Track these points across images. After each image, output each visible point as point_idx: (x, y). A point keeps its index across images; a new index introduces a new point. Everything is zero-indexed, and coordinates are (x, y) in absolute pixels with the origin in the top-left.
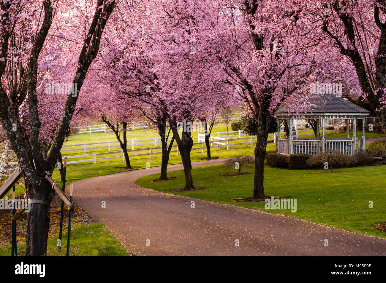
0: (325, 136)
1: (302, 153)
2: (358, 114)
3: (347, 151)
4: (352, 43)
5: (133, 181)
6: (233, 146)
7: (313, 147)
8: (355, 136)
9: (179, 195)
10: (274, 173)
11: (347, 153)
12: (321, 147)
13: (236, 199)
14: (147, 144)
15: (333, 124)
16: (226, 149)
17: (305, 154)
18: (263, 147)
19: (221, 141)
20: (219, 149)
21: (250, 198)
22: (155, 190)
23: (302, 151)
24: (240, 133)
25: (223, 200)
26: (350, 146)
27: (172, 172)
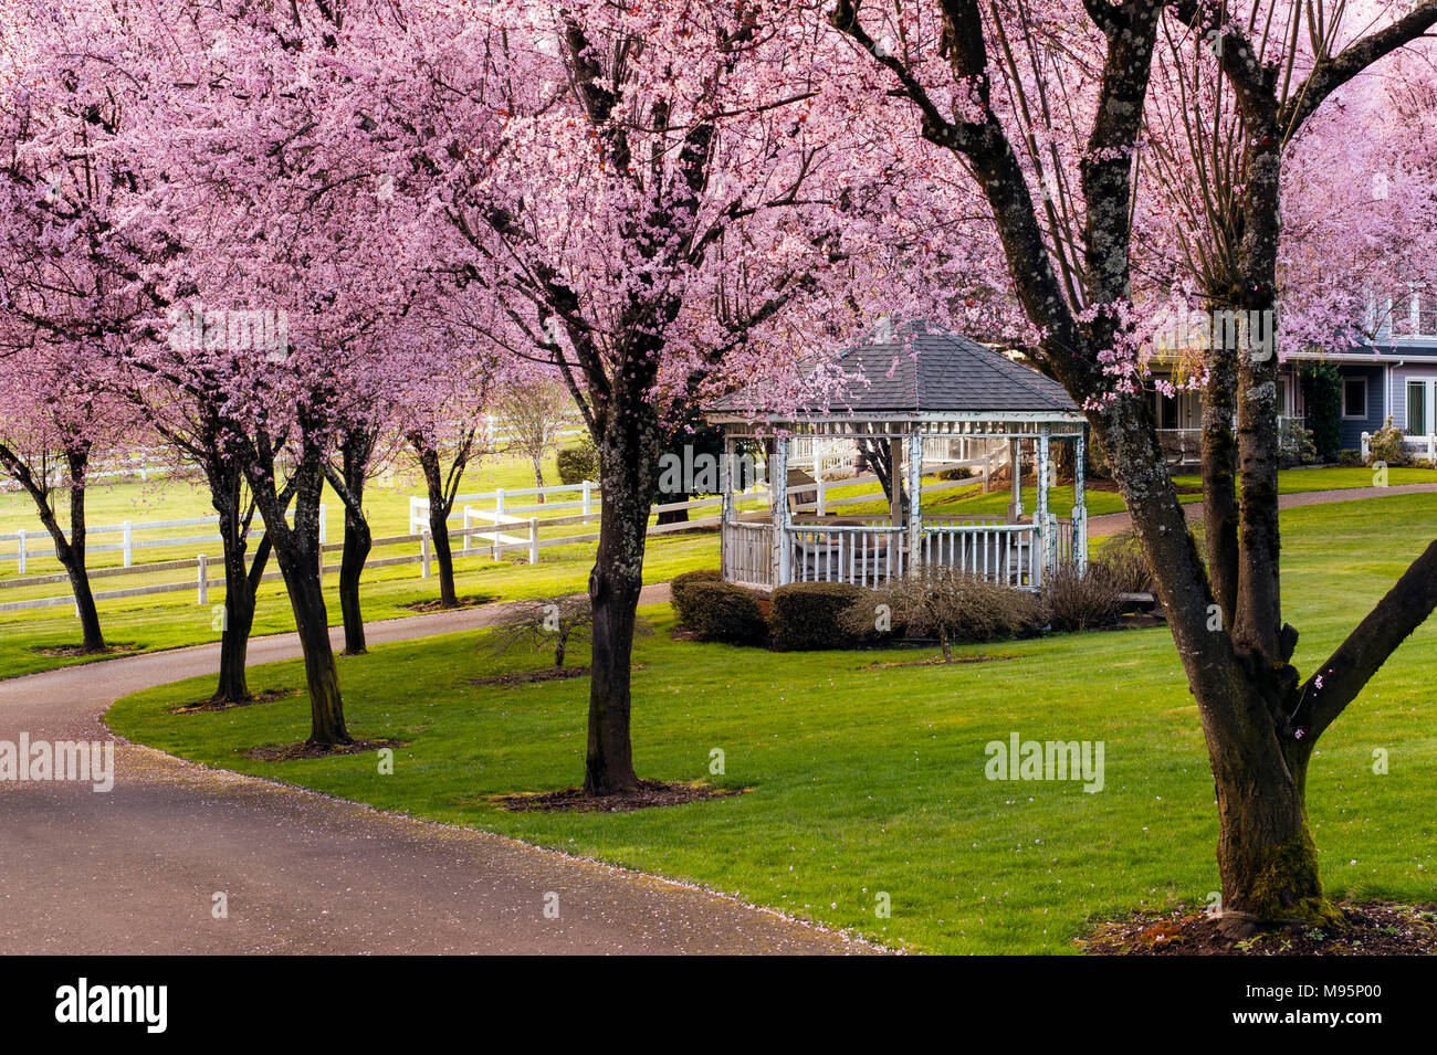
0: (921, 508)
1: (828, 579)
2: (1054, 417)
3: (1014, 568)
4: (976, 94)
5: (97, 711)
6: (556, 548)
7: (871, 555)
8: (1044, 506)
9: (270, 778)
10: (705, 669)
11: (1014, 580)
12: (905, 555)
13: (509, 799)
14: (190, 541)
15: (966, 457)
16: (523, 560)
17: (840, 585)
18: (629, 566)
19: (503, 528)
20: (496, 561)
21: (571, 792)
22: (175, 754)
23: (829, 573)
24: (585, 495)
25: (449, 805)
26: (1025, 548)
27: (280, 665)
